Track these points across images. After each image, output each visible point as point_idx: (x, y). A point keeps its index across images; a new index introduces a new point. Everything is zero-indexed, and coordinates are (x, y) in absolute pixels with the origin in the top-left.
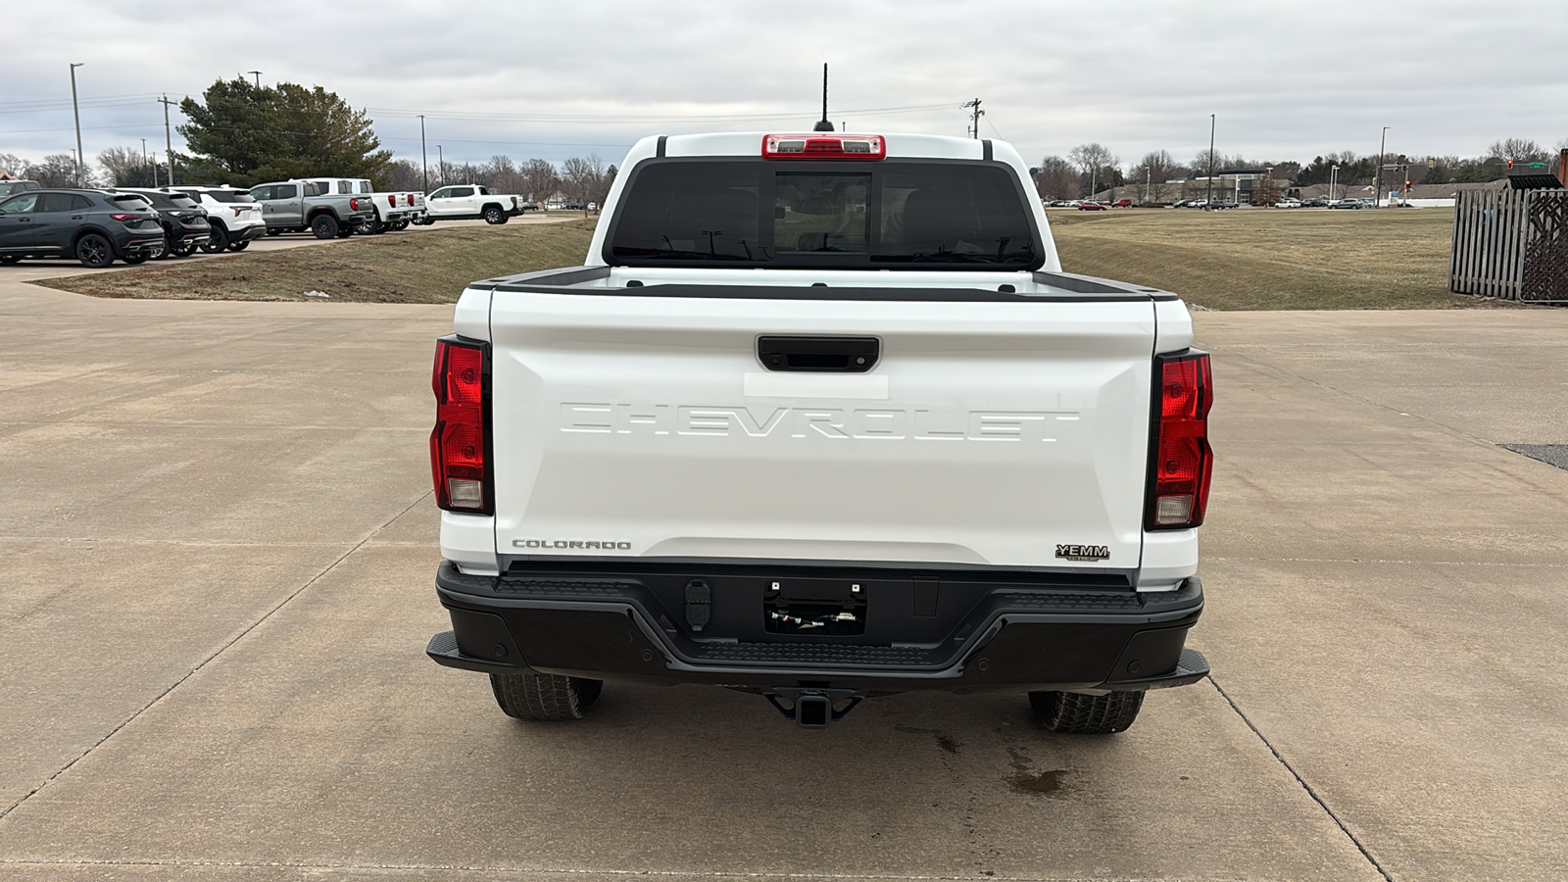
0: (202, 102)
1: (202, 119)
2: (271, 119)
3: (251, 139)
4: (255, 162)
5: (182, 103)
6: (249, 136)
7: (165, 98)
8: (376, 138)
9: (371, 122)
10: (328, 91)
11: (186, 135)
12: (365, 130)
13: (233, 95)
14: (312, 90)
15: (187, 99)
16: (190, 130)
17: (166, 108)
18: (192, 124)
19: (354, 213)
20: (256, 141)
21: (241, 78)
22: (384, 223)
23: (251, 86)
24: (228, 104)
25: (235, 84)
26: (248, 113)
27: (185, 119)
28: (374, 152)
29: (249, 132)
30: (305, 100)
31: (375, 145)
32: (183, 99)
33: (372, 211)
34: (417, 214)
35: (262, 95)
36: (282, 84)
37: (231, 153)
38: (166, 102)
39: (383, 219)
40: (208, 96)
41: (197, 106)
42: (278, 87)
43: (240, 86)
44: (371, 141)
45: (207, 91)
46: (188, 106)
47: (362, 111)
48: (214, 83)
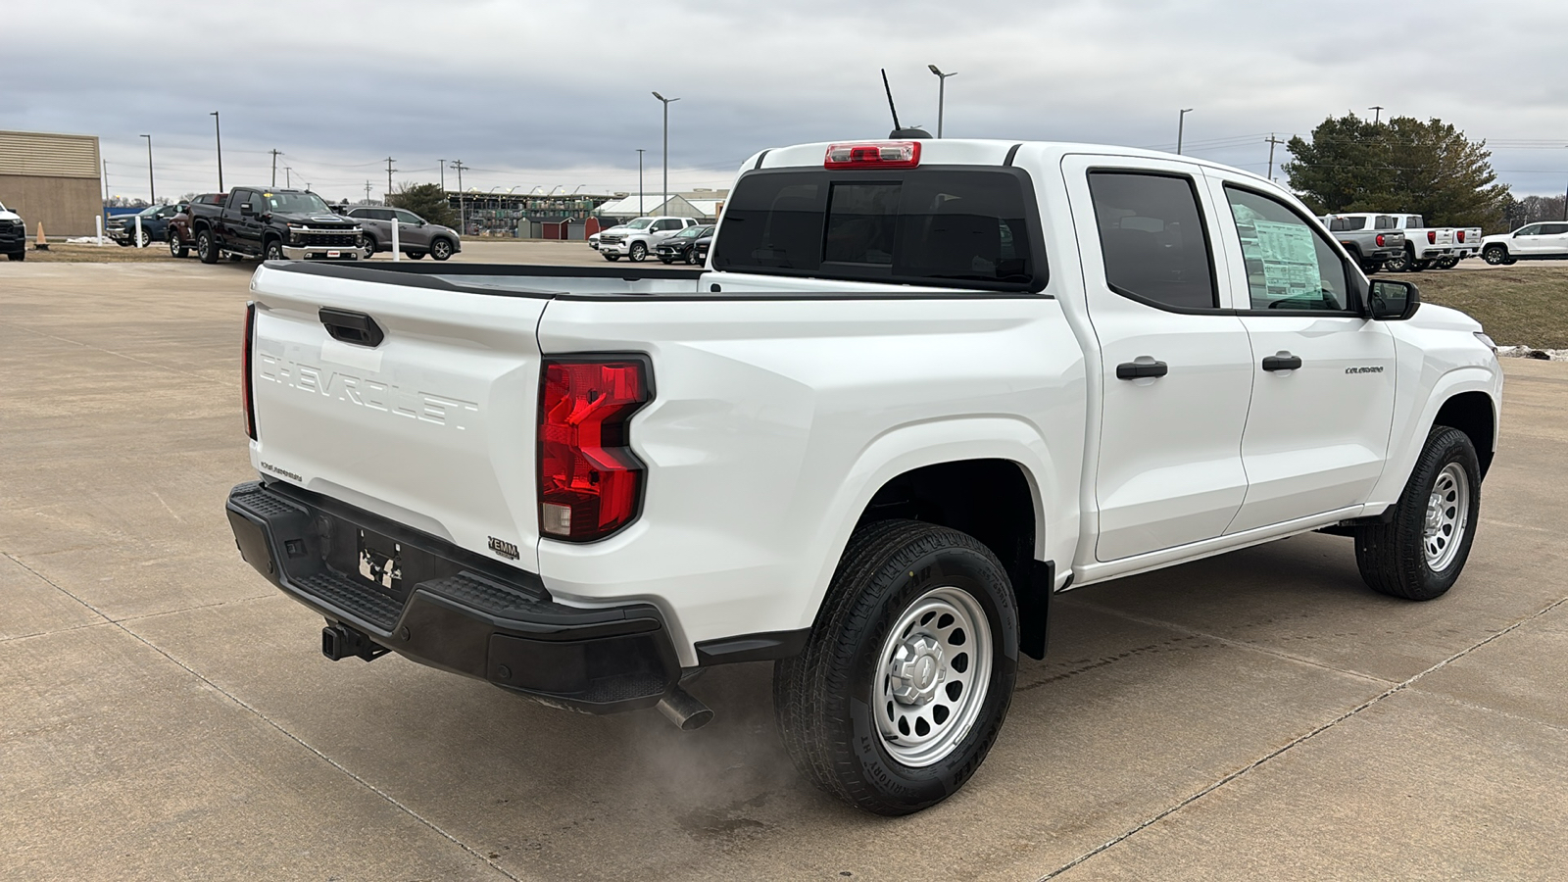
0: (1309, 140)
1: (1306, 156)
2: (1375, 154)
3: (1350, 175)
4: (1351, 198)
5: (1289, 142)
6: (1349, 172)
7: (1273, 138)
8: (1492, 171)
9: (1489, 155)
10: (1445, 123)
11: (1289, 172)
12: (1480, 163)
13: (1341, 131)
14: (1427, 123)
15: (1295, 138)
16: (1294, 167)
17: (1272, 147)
18: (1297, 162)
19: (1379, 249)
20: (1355, 177)
21: (1352, 114)
22: (1420, 260)
23: (1360, 122)
24: (1334, 142)
25: (1344, 121)
26: (1353, 149)
27: (1290, 158)
28: (1487, 187)
29: (1350, 168)
30: (1417, 133)
31: (1491, 178)
32: (1291, 138)
33: (1402, 247)
34: (1466, 252)
35: (1373, 131)
36: (1396, 118)
37: (1327, 190)
38: (1273, 142)
39: (1419, 255)
40: (1316, 134)
41: (1303, 144)
42: (1391, 121)
43: (1349, 123)
44: (1485, 175)
45: (1315, 129)
46: (1295, 145)
47: (1481, 142)
48: (1324, 121)
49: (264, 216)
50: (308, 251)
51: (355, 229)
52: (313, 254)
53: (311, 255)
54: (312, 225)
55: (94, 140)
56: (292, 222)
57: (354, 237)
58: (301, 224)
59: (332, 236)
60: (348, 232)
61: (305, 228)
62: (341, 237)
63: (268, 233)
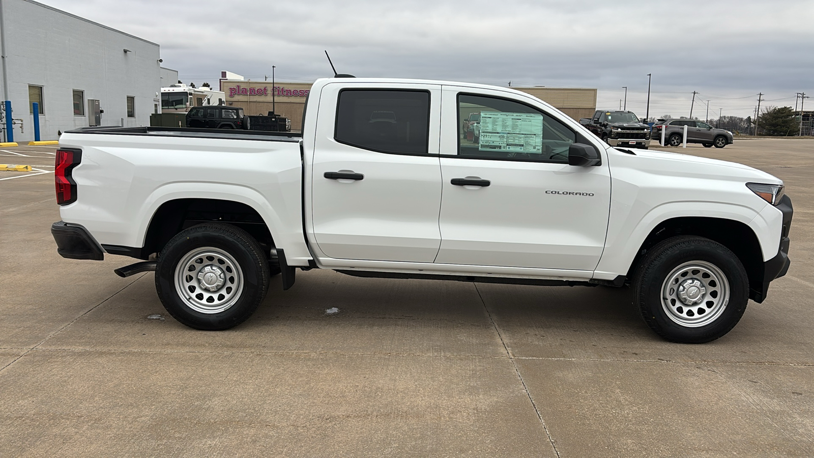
49: (604, 124)
50: (619, 141)
51: (646, 130)
52: (622, 142)
53: (621, 143)
54: (623, 128)
55: (595, 90)
56: (614, 127)
57: (645, 134)
58: (617, 128)
59: (633, 134)
60: (642, 132)
61: (619, 130)
62: (637, 134)
63: (604, 132)
